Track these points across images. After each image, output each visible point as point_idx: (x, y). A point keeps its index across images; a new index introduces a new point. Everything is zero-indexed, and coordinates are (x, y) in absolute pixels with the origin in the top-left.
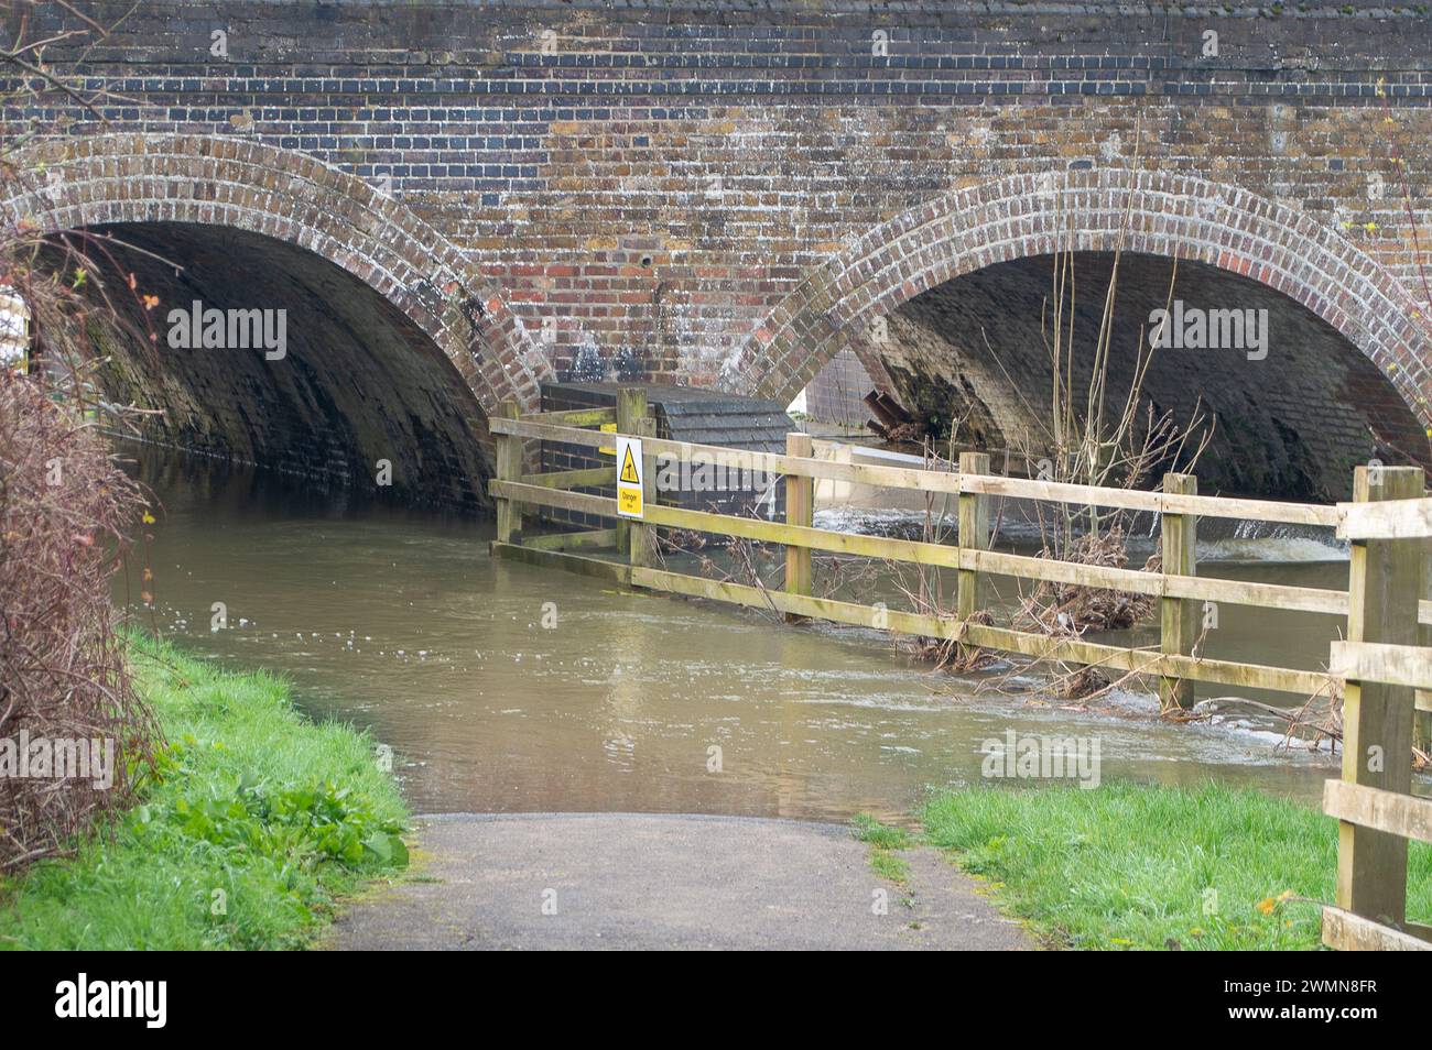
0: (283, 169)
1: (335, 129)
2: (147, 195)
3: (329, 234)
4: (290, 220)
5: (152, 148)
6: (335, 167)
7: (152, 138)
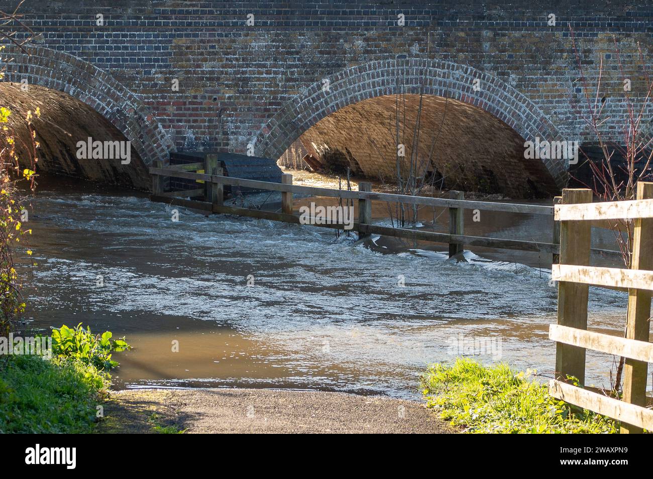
0: (58, 59)
1: (80, 42)
3: (78, 88)
4: (60, 82)
6: (80, 59)
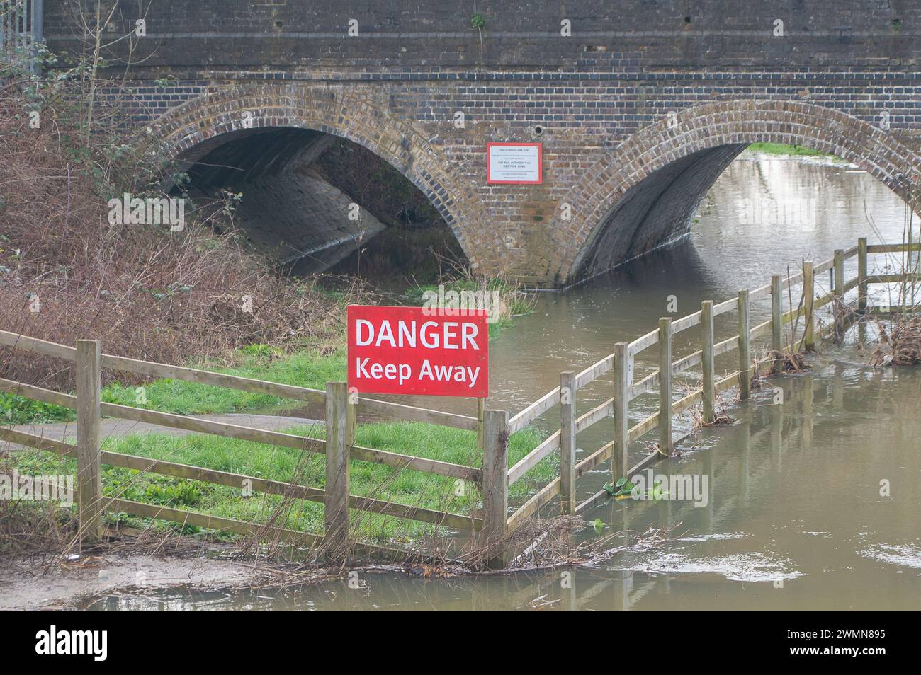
0: (826, 117)
1: (853, 98)
2: (756, 130)
3: (851, 150)
4: (830, 143)
5: (758, 107)
6: (853, 117)
7: (758, 102)
